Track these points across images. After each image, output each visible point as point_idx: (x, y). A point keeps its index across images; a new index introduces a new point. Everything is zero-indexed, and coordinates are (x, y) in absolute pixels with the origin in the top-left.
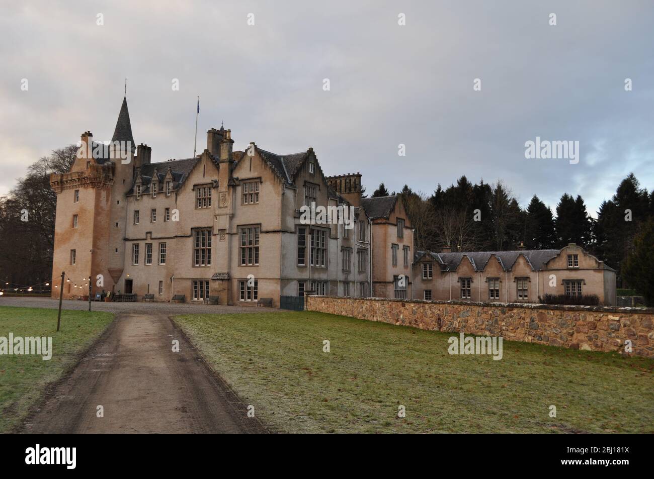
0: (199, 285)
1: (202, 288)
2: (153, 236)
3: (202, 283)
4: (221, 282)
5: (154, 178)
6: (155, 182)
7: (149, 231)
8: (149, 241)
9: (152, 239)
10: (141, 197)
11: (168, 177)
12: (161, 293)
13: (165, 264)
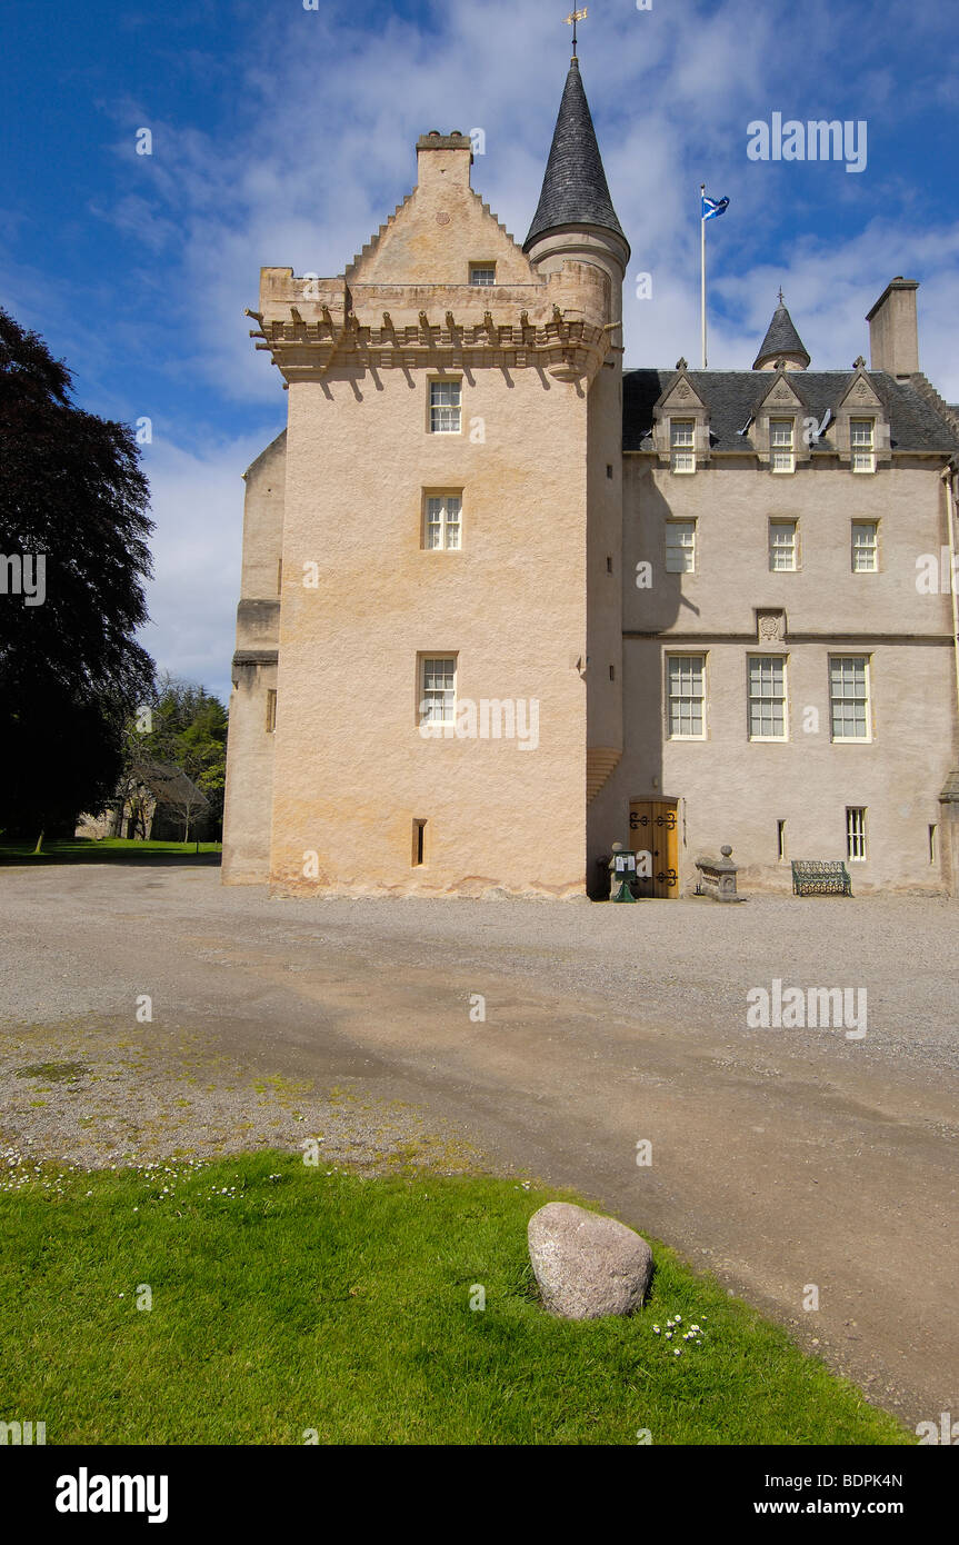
2: (798, 625)
5: (778, 397)
6: (781, 413)
7: (775, 604)
8: (770, 644)
9: (790, 638)
10: (704, 465)
11: (862, 402)
12: (857, 858)
13: (868, 739)
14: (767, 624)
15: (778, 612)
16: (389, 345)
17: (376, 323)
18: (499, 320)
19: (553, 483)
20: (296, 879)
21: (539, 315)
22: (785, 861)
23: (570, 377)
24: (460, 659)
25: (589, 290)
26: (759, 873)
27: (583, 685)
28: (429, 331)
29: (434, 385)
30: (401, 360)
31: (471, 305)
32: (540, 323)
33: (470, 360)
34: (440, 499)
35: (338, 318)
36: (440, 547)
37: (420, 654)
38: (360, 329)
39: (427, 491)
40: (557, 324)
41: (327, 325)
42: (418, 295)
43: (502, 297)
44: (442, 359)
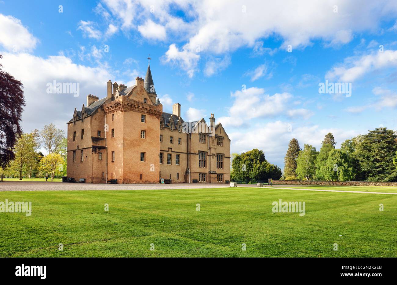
0: (201, 175)
1: (202, 177)
2: (173, 150)
3: (202, 175)
4: (214, 174)
5: (171, 121)
8: (170, 152)
10: (163, 128)
13: (179, 165)
15: (171, 148)
23: (158, 119)
24: (146, 154)
29: (142, 116)
33: (147, 113)
36: (142, 138)
37: (141, 152)
39: (141, 130)
44: (144, 113)
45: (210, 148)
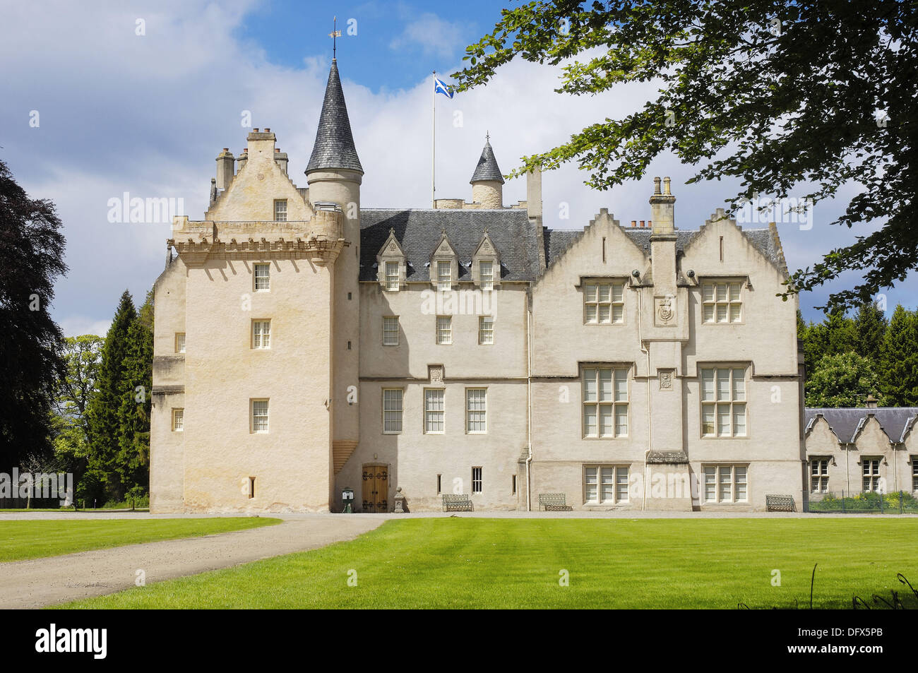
0: (599, 475)
1: (608, 480)
2: (450, 373)
3: (606, 470)
4: (671, 468)
5: (442, 250)
6: (444, 259)
7: (438, 362)
8: (436, 383)
9: (446, 380)
10: (403, 288)
11: (486, 252)
12: (478, 493)
13: (485, 432)
14: (434, 373)
15: (440, 367)
16: (235, 250)
17: (228, 241)
18: (287, 239)
19: (314, 316)
20: (196, 505)
21: (306, 236)
22: (440, 495)
23: (322, 265)
24: (270, 402)
25: (329, 224)
26: (427, 501)
27: (328, 413)
28: (254, 244)
29: (256, 267)
30: (241, 256)
31: (273, 231)
32: (307, 240)
33: (273, 256)
34: (259, 325)
35: (210, 240)
36: (260, 347)
37: (251, 400)
38: (220, 243)
39: (253, 320)
40: (314, 241)
41: (205, 242)
42: (248, 227)
43: (289, 227)
44: (261, 256)
45: (646, 343)
